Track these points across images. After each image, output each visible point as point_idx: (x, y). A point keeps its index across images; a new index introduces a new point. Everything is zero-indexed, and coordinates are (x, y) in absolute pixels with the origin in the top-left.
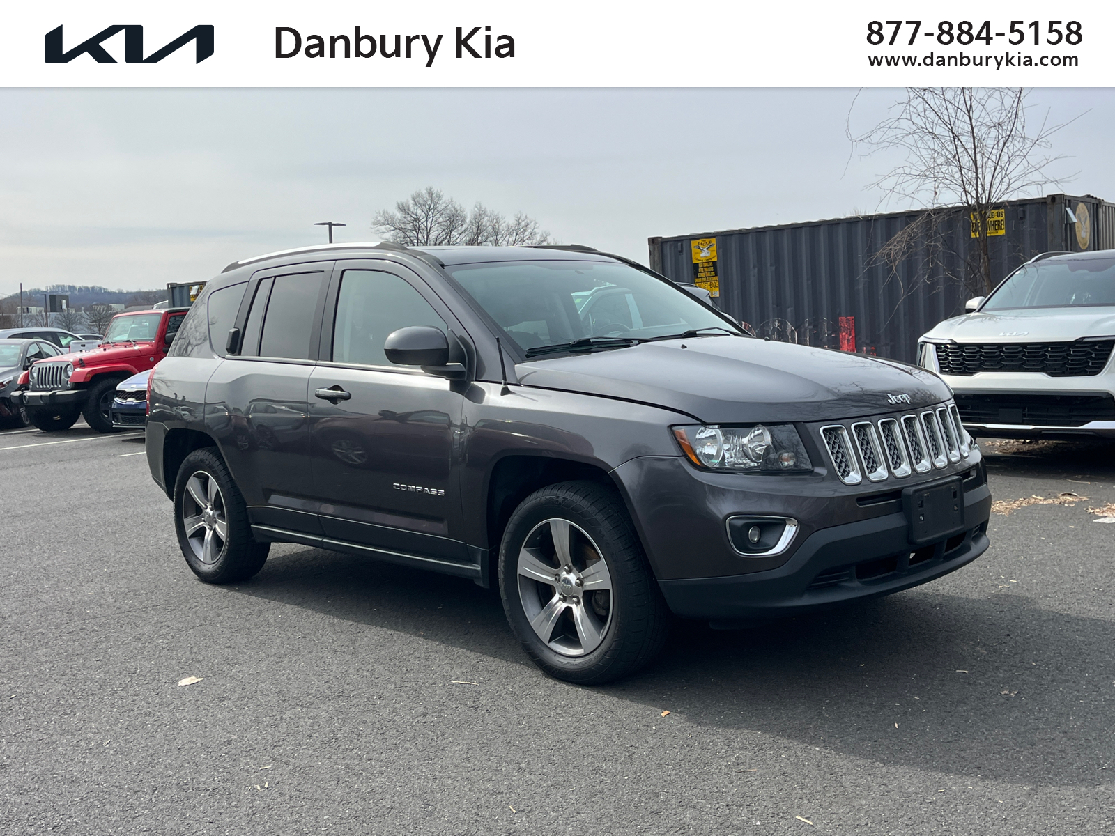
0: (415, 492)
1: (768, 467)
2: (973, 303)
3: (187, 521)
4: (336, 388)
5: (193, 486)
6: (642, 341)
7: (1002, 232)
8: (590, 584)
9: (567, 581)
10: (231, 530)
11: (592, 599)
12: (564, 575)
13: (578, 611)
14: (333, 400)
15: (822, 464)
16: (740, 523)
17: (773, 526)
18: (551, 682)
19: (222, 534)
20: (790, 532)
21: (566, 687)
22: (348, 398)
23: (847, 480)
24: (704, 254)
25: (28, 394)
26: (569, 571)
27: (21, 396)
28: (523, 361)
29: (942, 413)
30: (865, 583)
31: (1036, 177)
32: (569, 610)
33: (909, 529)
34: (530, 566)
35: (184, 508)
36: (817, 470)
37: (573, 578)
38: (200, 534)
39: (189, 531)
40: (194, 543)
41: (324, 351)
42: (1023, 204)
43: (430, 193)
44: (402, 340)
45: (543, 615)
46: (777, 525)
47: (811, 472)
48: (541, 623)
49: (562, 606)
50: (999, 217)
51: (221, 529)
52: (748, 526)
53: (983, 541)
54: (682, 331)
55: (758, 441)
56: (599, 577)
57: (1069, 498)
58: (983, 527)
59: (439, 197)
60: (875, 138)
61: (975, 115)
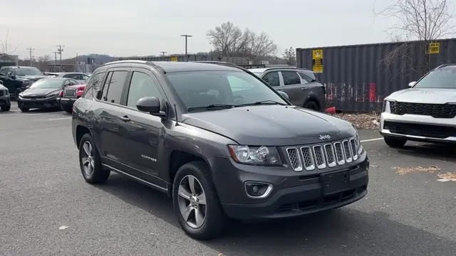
0: (147, 159)
1: (266, 163)
2: (411, 84)
3: (83, 159)
4: (126, 117)
5: (85, 146)
6: (236, 106)
7: (438, 52)
8: (201, 202)
9: (193, 199)
10: (95, 164)
11: (201, 207)
12: (193, 197)
13: (196, 211)
14: (125, 121)
15: (286, 163)
16: (250, 185)
17: (263, 187)
18: (186, 237)
19: (93, 165)
20: (269, 189)
21: (190, 239)
22: (130, 120)
23: (296, 170)
24: (317, 56)
25: (62, 99)
26: (195, 195)
27: (60, 100)
28: (186, 113)
29: (346, 143)
30: (303, 210)
31: (451, 31)
32: (194, 210)
33: (322, 190)
34: (182, 192)
35: (82, 154)
36: (285, 165)
37: (195, 198)
38: (87, 164)
39: (84, 162)
40: (85, 167)
41: (125, 102)
42: (447, 41)
43: (229, 23)
44: (143, 102)
45: (186, 209)
46: (265, 186)
47: (282, 166)
48: (185, 213)
49: (192, 208)
50: (437, 46)
51: (92, 163)
52: (253, 186)
53: (364, 193)
54: (254, 102)
55: (264, 151)
56: (203, 199)
57: (433, 169)
58: (364, 187)
59: (232, 25)
60: (385, 13)
61: (426, 5)
